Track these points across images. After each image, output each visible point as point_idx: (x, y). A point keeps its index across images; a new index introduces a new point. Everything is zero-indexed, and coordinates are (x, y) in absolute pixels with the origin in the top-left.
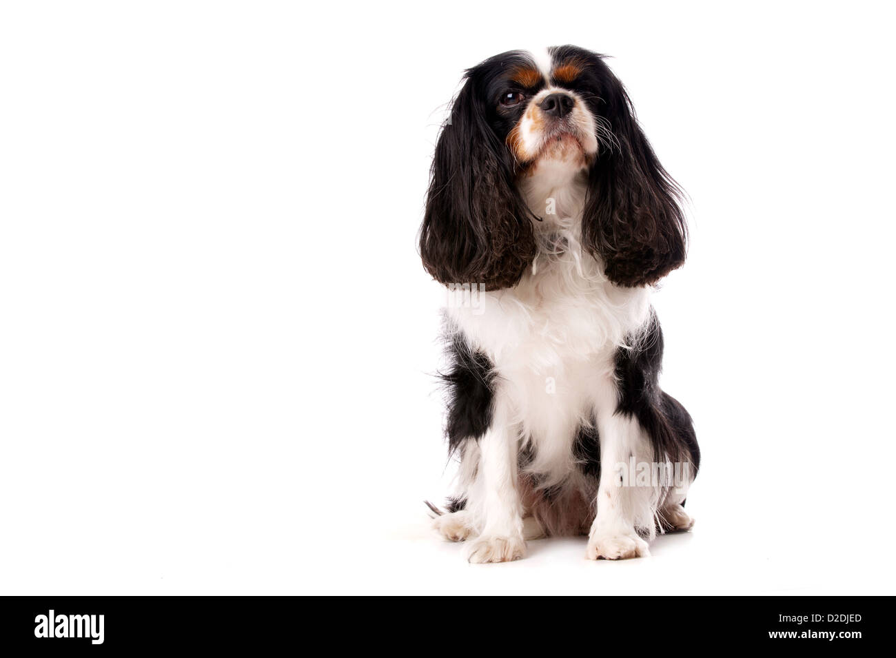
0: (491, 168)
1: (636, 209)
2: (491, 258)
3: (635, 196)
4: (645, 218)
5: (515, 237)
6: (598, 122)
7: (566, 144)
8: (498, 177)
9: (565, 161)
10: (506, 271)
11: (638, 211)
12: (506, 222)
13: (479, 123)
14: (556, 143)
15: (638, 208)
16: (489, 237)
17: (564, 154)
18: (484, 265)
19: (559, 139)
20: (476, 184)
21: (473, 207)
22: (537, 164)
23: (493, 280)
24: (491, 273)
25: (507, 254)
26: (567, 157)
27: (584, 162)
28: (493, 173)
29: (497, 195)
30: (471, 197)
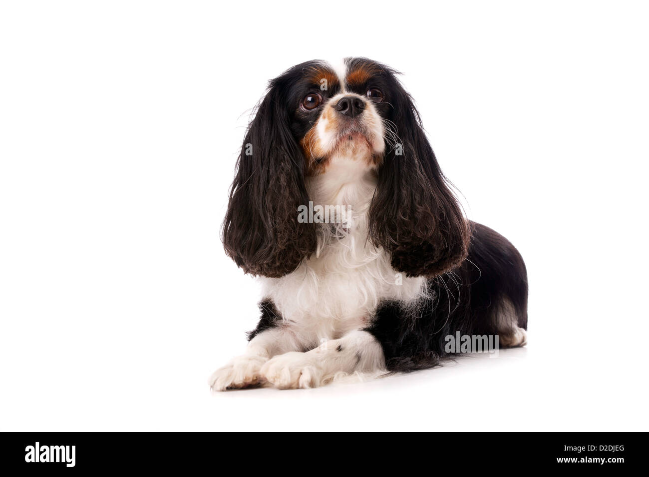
0: (285, 170)
1: (418, 208)
2: (275, 249)
3: (417, 197)
4: (426, 216)
5: (299, 234)
6: (386, 125)
7: (356, 143)
8: (290, 178)
9: (355, 159)
10: (287, 261)
11: (421, 209)
12: (293, 220)
13: (279, 128)
14: (347, 142)
15: (419, 207)
16: (275, 231)
17: (354, 152)
18: (268, 255)
19: (350, 138)
20: (271, 182)
21: (265, 201)
22: (330, 162)
23: (275, 268)
24: (273, 262)
25: (290, 247)
26: (357, 155)
27: (372, 162)
28: (287, 175)
29: (287, 194)
30: (265, 192)
